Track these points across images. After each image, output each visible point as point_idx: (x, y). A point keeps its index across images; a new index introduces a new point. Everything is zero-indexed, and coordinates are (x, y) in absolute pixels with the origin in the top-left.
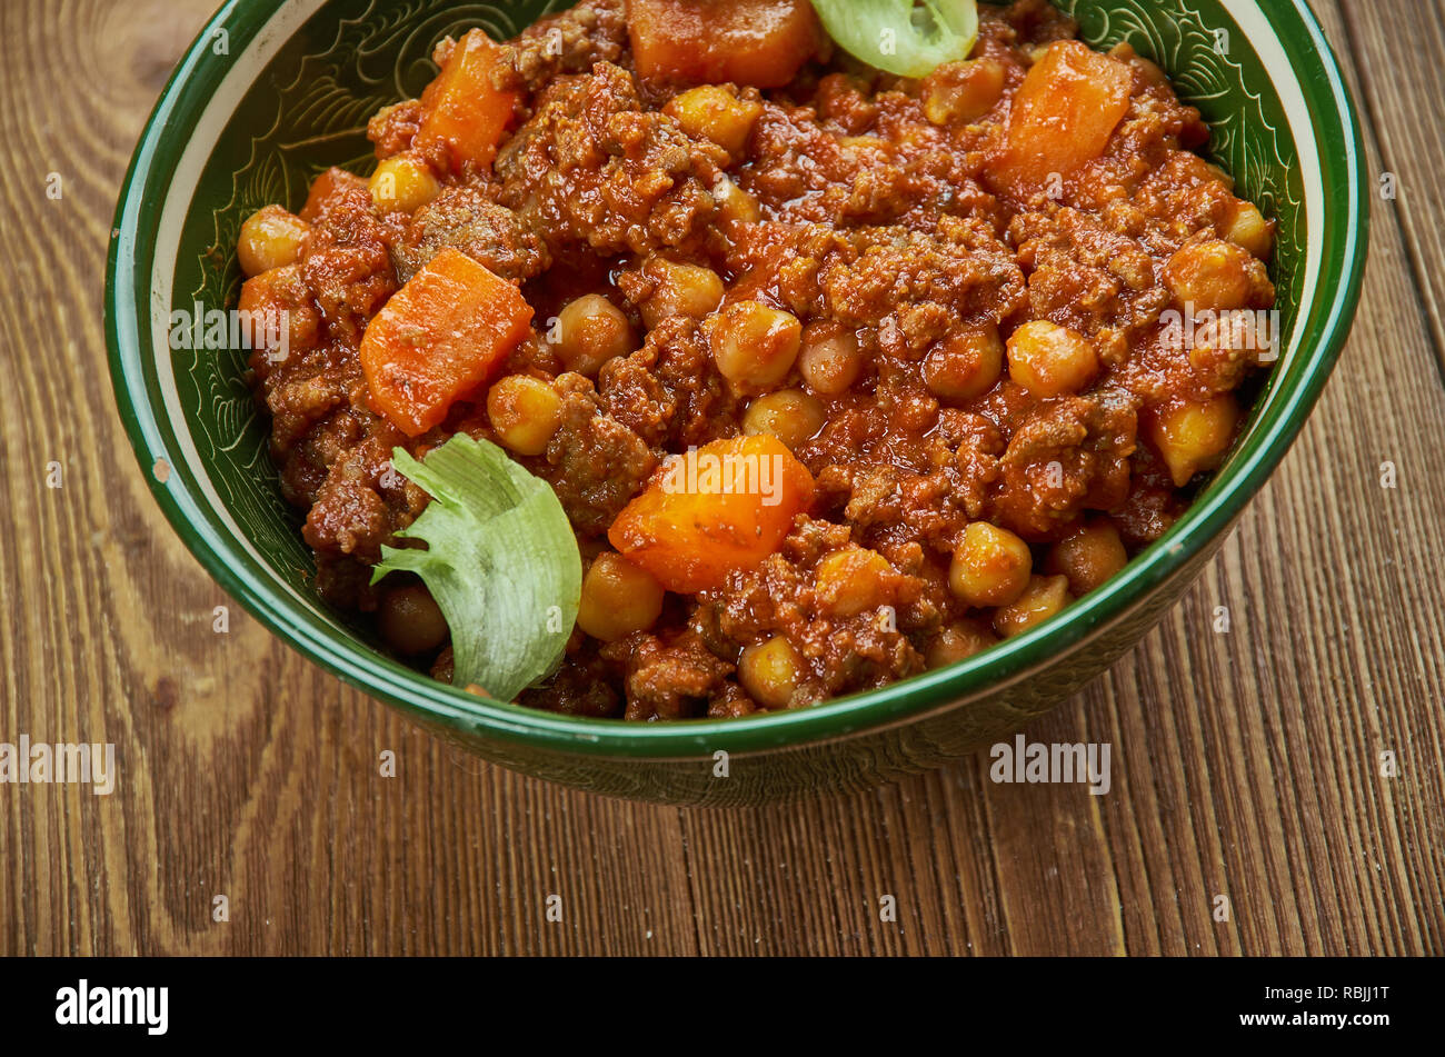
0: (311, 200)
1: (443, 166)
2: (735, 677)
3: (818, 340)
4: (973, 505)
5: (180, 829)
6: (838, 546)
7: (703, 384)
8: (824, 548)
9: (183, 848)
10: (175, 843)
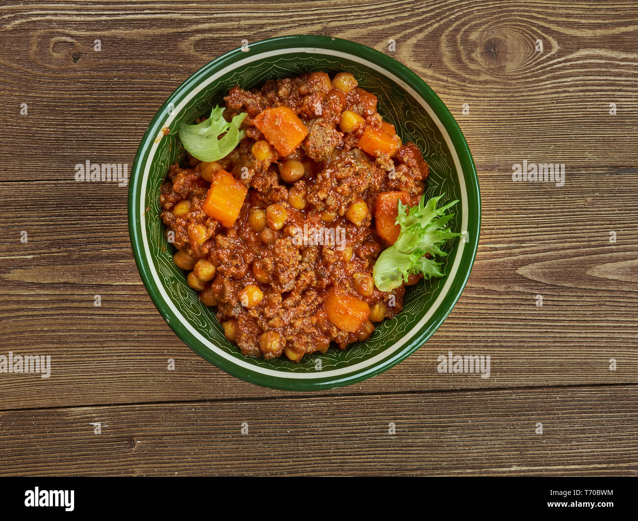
0: (368, 94)
1: (356, 134)
2: (182, 200)
3: (273, 234)
4: (218, 269)
5: (226, 43)
6: (207, 232)
7: (269, 201)
8: (207, 227)
9: (220, 44)
10: (222, 42)
